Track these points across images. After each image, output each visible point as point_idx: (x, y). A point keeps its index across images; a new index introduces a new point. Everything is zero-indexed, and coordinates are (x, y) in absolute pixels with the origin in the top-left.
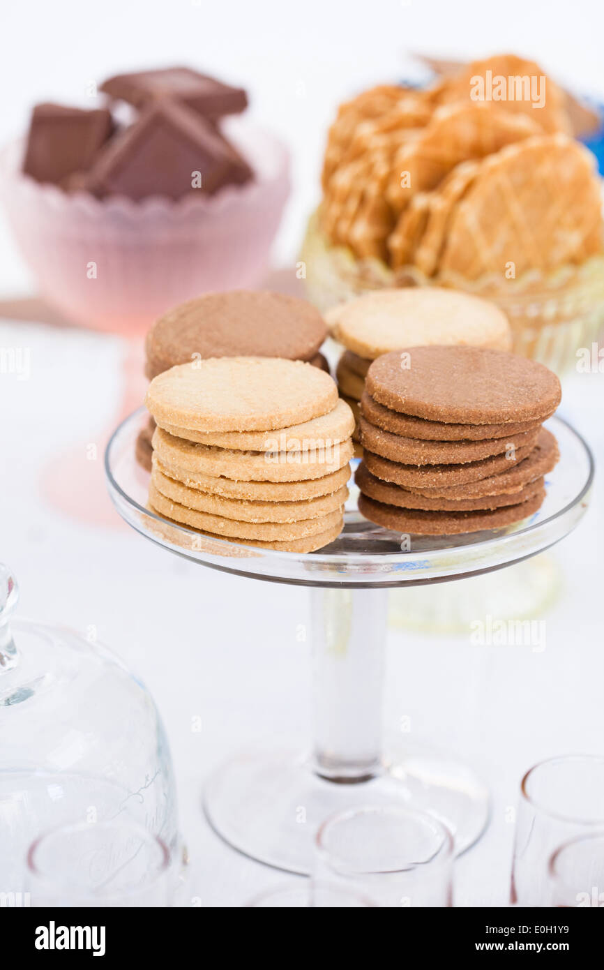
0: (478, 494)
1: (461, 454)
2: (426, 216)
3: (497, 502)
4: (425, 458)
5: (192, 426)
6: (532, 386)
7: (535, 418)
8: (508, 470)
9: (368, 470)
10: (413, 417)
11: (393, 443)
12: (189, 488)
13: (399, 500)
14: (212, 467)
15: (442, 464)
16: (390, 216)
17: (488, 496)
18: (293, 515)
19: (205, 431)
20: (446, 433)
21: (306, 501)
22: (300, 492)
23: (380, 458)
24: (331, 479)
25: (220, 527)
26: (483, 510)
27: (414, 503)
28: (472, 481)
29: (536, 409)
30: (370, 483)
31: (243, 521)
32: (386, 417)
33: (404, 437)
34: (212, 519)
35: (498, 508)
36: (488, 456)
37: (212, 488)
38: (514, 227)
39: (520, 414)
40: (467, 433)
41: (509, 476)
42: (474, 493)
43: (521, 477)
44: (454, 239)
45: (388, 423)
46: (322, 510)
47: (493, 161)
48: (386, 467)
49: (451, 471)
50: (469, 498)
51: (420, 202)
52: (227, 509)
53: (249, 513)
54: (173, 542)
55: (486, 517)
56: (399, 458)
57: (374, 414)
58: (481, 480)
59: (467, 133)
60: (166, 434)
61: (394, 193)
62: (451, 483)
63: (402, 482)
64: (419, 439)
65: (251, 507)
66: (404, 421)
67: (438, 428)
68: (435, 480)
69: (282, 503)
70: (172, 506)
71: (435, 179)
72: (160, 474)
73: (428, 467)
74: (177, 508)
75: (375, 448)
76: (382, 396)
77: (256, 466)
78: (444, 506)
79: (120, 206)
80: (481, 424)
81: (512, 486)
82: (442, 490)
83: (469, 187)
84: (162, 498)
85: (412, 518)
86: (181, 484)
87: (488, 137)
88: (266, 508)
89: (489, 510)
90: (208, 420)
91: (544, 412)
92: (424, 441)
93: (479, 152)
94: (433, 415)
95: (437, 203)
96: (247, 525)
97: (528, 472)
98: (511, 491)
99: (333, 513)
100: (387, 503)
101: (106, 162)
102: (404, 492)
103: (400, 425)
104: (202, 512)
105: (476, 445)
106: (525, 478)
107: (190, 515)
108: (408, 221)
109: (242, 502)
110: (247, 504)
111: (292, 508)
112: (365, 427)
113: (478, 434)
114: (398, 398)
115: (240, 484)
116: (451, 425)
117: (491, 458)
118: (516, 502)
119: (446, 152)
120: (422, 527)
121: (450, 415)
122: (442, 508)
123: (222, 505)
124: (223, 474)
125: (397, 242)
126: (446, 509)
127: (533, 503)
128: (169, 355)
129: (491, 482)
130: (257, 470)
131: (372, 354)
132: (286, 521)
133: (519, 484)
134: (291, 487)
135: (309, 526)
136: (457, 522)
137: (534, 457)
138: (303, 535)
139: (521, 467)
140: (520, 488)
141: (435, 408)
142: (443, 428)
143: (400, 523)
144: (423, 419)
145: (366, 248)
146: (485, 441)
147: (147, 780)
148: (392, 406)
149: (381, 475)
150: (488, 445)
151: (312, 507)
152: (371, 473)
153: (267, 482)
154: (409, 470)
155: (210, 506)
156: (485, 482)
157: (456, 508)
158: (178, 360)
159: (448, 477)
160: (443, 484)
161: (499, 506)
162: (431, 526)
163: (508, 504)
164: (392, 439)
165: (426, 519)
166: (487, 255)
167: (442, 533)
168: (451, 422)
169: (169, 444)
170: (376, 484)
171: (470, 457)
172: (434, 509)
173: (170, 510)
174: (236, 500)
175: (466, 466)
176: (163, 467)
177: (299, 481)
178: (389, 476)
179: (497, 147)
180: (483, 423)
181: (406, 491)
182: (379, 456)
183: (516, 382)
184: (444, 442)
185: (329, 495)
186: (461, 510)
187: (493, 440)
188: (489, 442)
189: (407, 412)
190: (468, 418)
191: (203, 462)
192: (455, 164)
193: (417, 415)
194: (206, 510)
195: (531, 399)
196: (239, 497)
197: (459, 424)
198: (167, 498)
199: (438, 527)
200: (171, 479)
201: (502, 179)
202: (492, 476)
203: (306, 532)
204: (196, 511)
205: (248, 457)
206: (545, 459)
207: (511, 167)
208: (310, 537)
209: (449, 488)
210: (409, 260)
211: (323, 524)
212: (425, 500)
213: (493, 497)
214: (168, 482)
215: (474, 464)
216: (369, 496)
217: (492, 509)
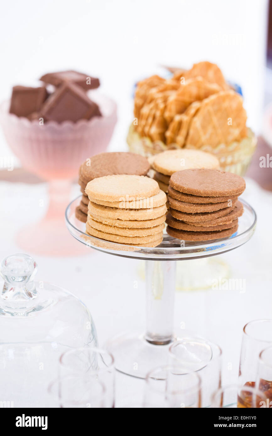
0: (215, 224)
1: (209, 209)
2: (180, 123)
3: (222, 227)
4: (195, 210)
5: (106, 200)
6: (235, 182)
7: (237, 194)
8: (226, 215)
9: (172, 216)
10: (190, 195)
11: (183, 205)
12: (104, 224)
13: (184, 228)
14: (114, 215)
15: (202, 213)
16: (165, 124)
17: (219, 225)
18: (146, 233)
19: (111, 201)
20: (203, 201)
21: (150, 228)
22: (148, 224)
23: (177, 211)
24: (159, 219)
25: (117, 239)
26: (217, 231)
27: (191, 228)
28: (213, 219)
29: (237, 190)
30: (173, 222)
31: (126, 236)
32: (179, 195)
33: (187, 203)
34: (114, 236)
35: (222, 230)
36: (219, 209)
37: (114, 224)
38: (214, 128)
39: (231, 192)
40: (211, 200)
41: (227, 217)
42: (214, 224)
43: (231, 217)
44: (192, 132)
45: (180, 198)
46: (156, 232)
47: (206, 101)
48: (180, 215)
49: (205, 215)
50: (212, 226)
51: (177, 118)
52: (120, 232)
53: (129, 233)
54: (98, 246)
55: (218, 234)
56: (185, 211)
57: (174, 195)
58: (217, 219)
59: (194, 91)
60: (94, 204)
61: (167, 115)
62: (205, 220)
63: (187, 220)
64: (192, 203)
65: (129, 230)
66: (186, 196)
67: (200, 199)
68: (199, 219)
69: (141, 229)
70: (97, 232)
71: (183, 109)
72: (92, 220)
73: (197, 214)
74: (99, 232)
75: (175, 207)
76: (177, 187)
77: (132, 214)
78: (202, 229)
79: (53, 125)
80: (217, 197)
81: (228, 221)
82: (202, 223)
83: (197, 111)
84: (93, 229)
85: (189, 235)
86: (101, 223)
87: (202, 93)
88: (135, 231)
89: (219, 231)
90: (112, 197)
91: (240, 191)
92: (195, 204)
93: (199, 99)
94: (198, 194)
95: (185, 118)
96: (128, 238)
97: (233, 216)
98: (228, 223)
99: (160, 233)
100: (180, 229)
101: (46, 108)
102: (187, 225)
103: (185, 198)
104: (110, 234)
105: (215, 205)
106: (233, 218)
107: (105, 235)
108: (172, 126)
109: (126, 229)
110: (128, 229)
111: (145, 230)
112: (171, 200)
113: (215, 201)
114: (184, 188)
115: (125, 222)
116: (205, 197)
117: (220, 210)
118: (229, 228)
119: (187, 99)
120: (194, 238)
121: (205, 193)
122: (201, 230)
123: (118, 230)
124: (119, 218)
125: (168, 134)
126: (203, 231)
127: (235, 228)
128: (91, 175)
129: (220, 220)
130: (132, 216)
131: (169, 173)
132: (143, 236)
133: (230, 220)
134: (145, 222)
135: (151, 238)
136: (207, 236)
137: (235, 210)
138: (149, 241)
139: (231, 214)
140: (231, 222)
141: (199, 191)
142: (202, 199)
143: (185, 237)
144: (194, 196)
145: (156, 137)
146: (218, 203)
147: (91, 340)
148: (181, 191)
149: (178, 218)
150: (219, 205)
151: (153, 230)
152: (173, 218)
153: (136, 220)
154: (189, 215)
155: (113, 231)
156: (218, 219)
157: (207, 230)
158: (94, 177)
159: (204, 217)
160: (202, 220)
161: (223, 229)
162: (197, 238)
163: (226, 228)
164: (182, 204)
165: (195, 235)
166: (204, 138)
167: (201, 240)
168: (205, 196)
169: (96, 207)
170: (175, 222)
171: (212, 209)
172: (198, 231)
173: (96, 234)
174: (123, 228)
175: (211, 213)
176: (93, 217)
177: (148, 220)
178: (181, 218)
179: (206, 96)
180: (217, 196)
181: (187, 224)
182: (177, 210)
183: (228, 181)
184: (202, 204)
185: (159, 225)
186: (209, 231)
187: (221, 203)
188: (219, 204)
189: (188, 193)
190: (212, 194)
191: (110, 214)
192: (190, 103)
193: (192, 194)
194: (111, 233)
195: (235, 187)
196: (125, 227)
197: (208, 197)
198: (95, 229)
199: (200, 238)
200: (97, 221)
201: (210, 108)
202: (221, 217)
203: (150, 240)
204: (107, 233)
205: (128, 211)
206: (240, 211)
207: (214, 103)
208: (152, 242)
209: (204, 222)
210: (173, 141)
211: (157, 237)
212: (195, 227)
213: (221, 225)
214: (95, 223)
215: (214, 212)
216: (172, 227)
217: (220, 230)
